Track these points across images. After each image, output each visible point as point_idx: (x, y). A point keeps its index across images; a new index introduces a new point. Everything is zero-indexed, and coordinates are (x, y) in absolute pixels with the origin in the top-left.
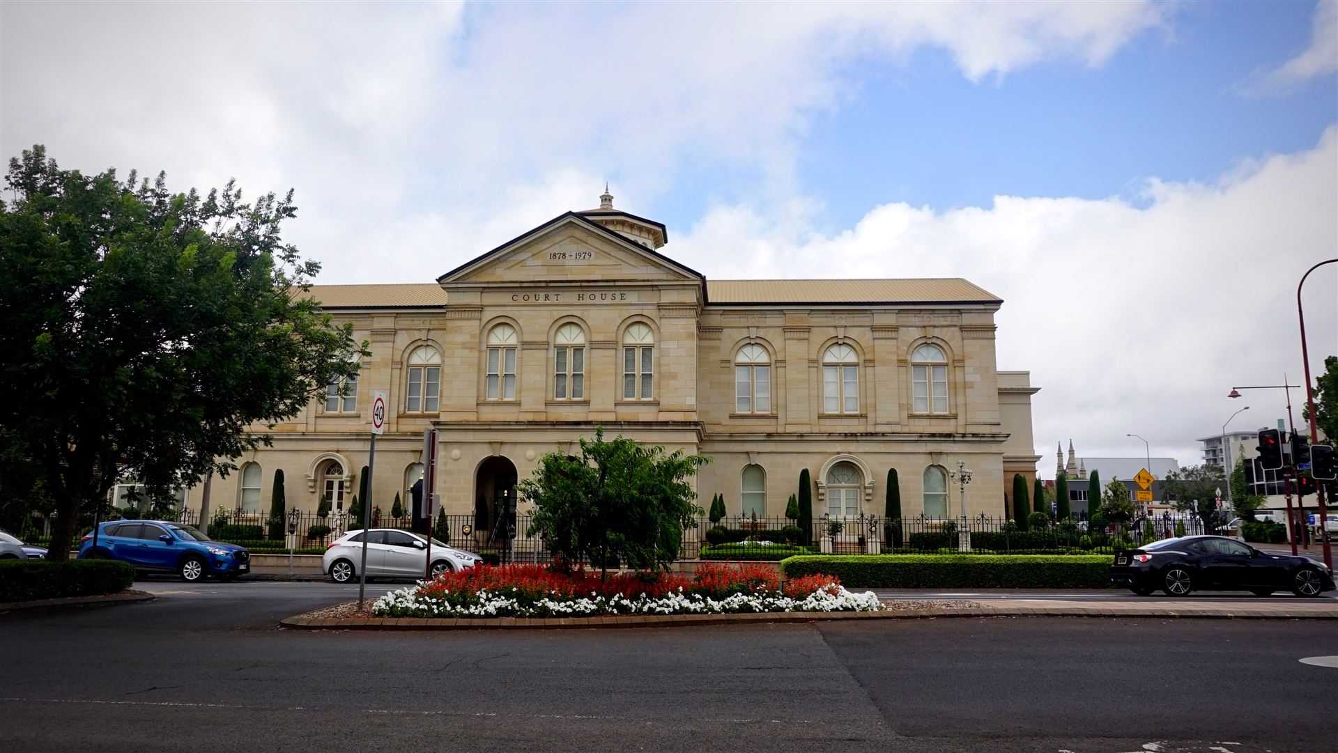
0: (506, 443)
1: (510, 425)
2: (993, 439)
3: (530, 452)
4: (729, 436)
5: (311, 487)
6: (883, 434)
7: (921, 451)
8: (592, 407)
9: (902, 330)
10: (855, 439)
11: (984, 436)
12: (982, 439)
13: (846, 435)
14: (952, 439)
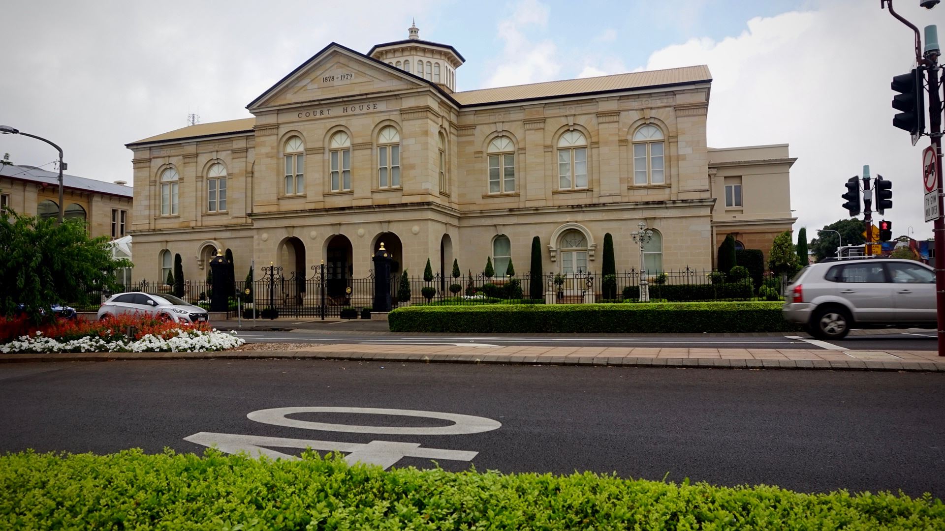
0: (297, 227)
1: (297, 213)
2: (700, 204)
3: (314, 233)
4: (480, 213)
5: (200, 265)
6: (604, 204)
7: (637, 217)
8: (355, 196)
9: (623, 114)
10: (580, 210)
11: (692, 201)
12: (691, 204)
13: (573, 207)
14: (664, 206)
